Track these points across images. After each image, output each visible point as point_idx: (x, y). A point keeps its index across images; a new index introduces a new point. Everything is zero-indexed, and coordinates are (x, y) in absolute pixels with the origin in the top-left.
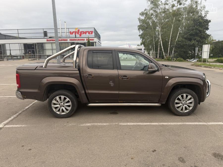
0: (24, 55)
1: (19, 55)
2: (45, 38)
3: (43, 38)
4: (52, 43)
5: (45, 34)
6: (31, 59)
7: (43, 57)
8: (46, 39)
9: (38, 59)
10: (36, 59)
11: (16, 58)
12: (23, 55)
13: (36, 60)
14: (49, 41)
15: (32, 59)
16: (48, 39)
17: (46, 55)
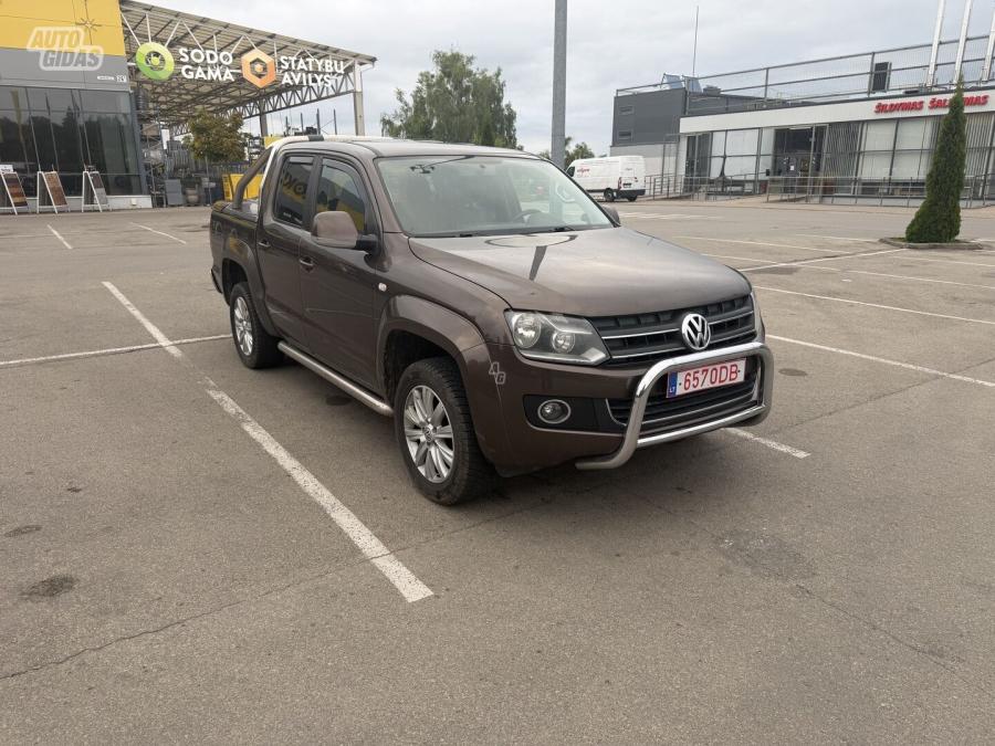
0: (767, 178)
1: (748, 178)
2: (872, 96)
3: (865, 96)
4: (898, 120)
5: (880, 76)
6: (778, 198)
7: (843, 190)
8: (876, 103)
9: (817, 200)
10: (807, 199)
11: (739, 188)
12: (763, 177)
13: (804, 202)
14: (886, 112)
15: (784, 198)
16: (883, 102)
17: (856, 181)
